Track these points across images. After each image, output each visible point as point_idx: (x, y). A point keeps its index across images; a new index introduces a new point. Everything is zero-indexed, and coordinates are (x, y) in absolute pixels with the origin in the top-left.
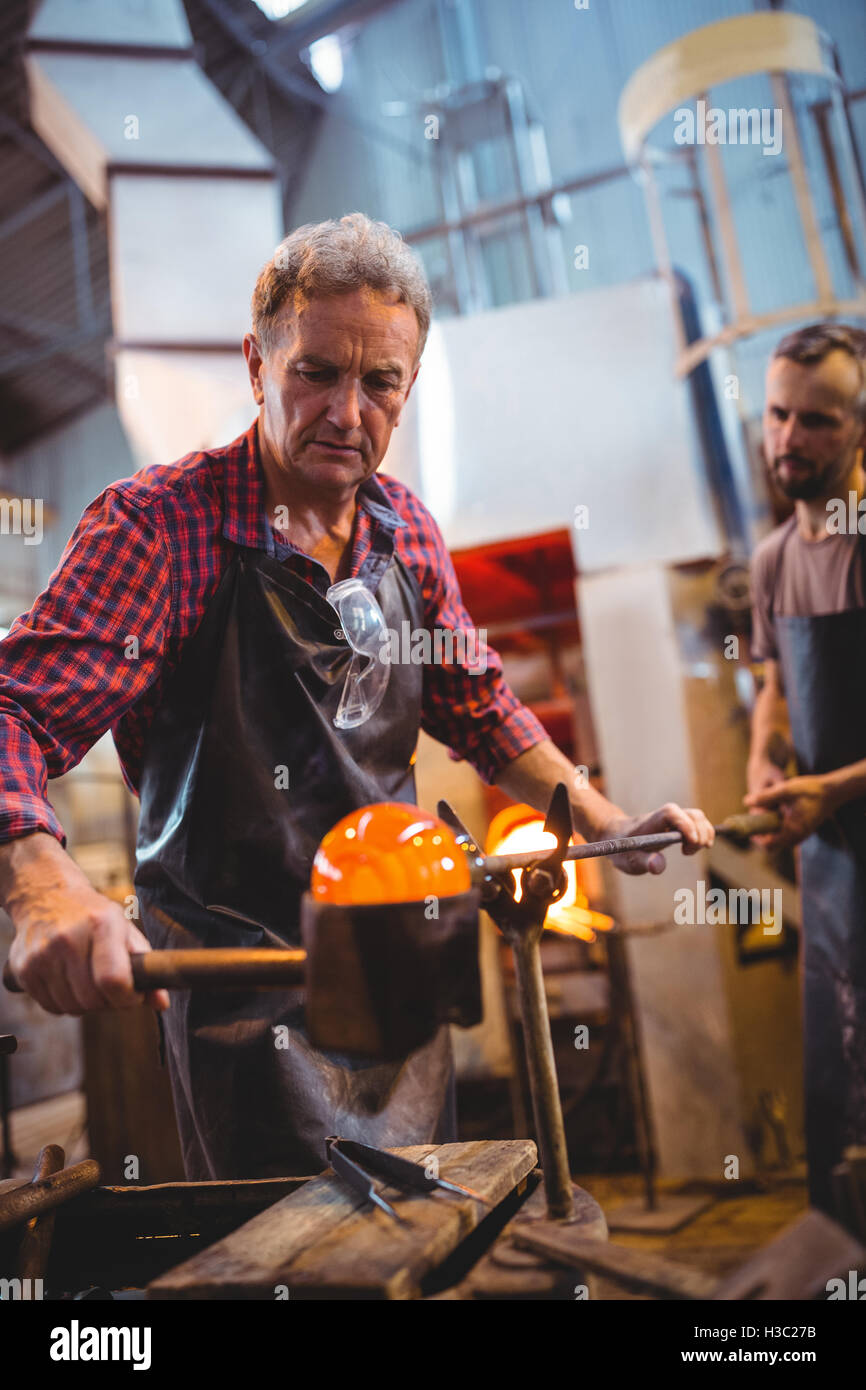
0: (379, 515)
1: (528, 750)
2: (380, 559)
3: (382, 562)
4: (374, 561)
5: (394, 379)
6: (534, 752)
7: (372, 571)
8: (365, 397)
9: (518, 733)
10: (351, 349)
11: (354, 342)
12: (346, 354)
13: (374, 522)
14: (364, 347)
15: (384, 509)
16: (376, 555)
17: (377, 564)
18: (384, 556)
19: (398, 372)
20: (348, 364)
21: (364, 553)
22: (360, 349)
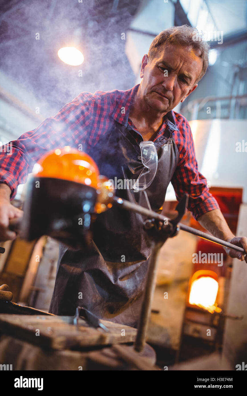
0: (170, 125)
1: (211, 211)
2: (164, 138)
3: (164, 140)
4: (162, 138)
5: (189, 80)
6: (212, 212)
7: (160, 141)
8: (177, 83)
9: (208, 205)
10: (179, 64)
11: (181, 61)
12: (177, 65)
13: (167, 127)
14: (183, 64)
15: (172, 124)
16: (164, 137)
17: (162, 140)
18: (166, 138)
19: (190, 78)
20: (176, 68)
21: (160, 135)
22: (181, 65)
